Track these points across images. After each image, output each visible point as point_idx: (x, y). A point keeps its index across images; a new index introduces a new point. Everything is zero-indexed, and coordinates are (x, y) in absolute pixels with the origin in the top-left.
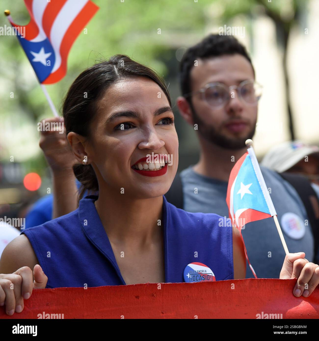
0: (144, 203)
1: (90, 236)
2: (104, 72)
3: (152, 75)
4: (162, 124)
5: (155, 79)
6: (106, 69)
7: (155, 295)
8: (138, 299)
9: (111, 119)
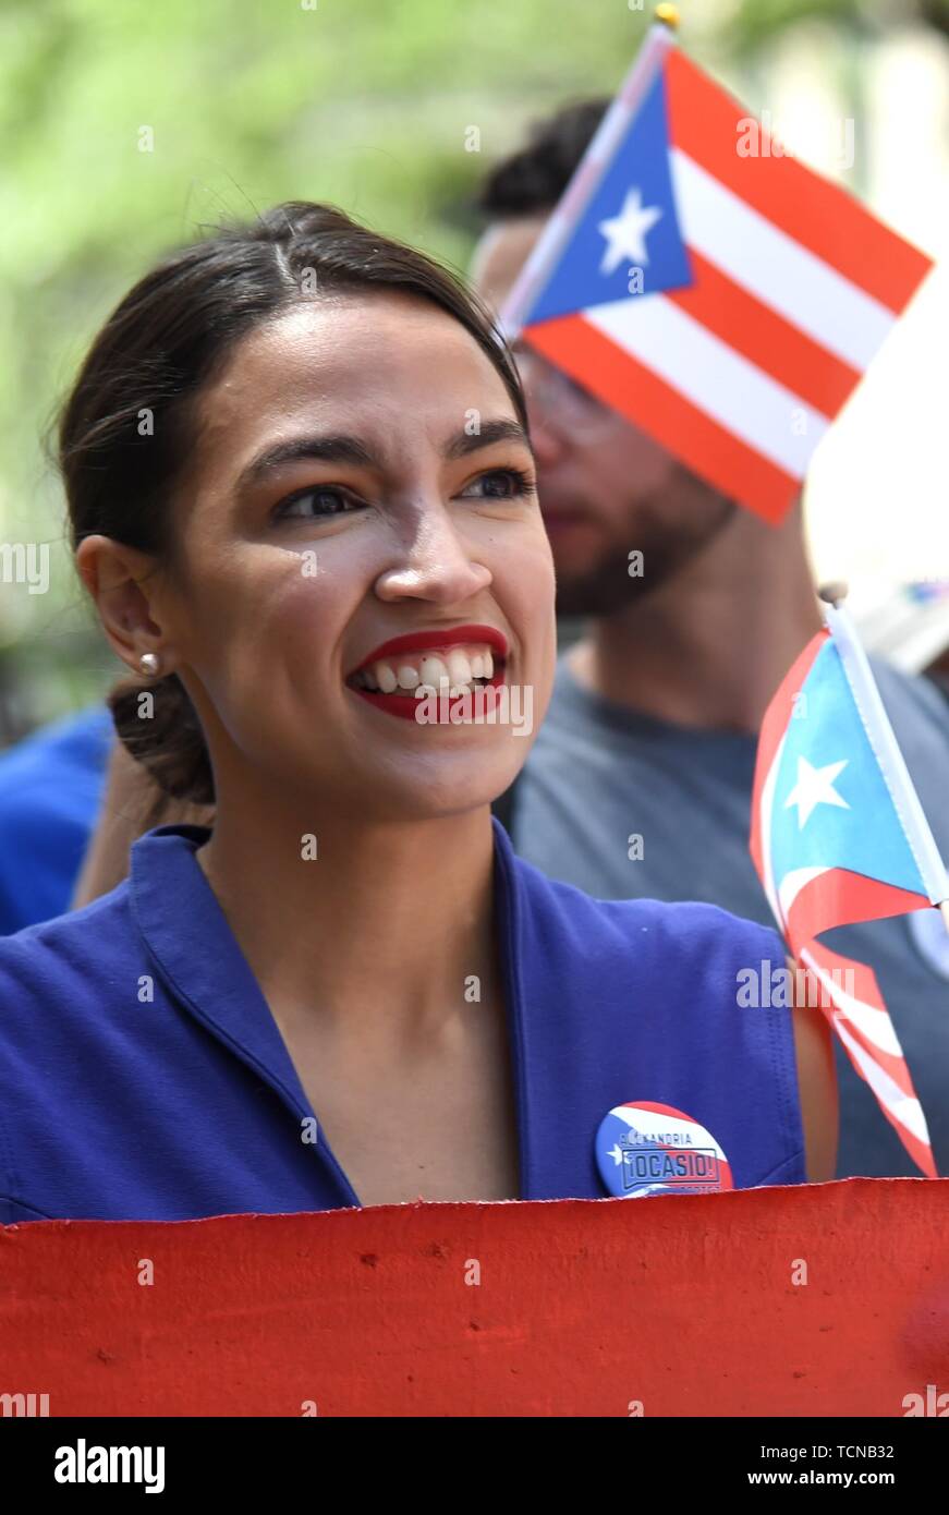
0: (412, 843)
1: (184, 990)
2: (233, 272)
3: (440, 284)
4: (480, 497)
5: (453, 302)
6: (243, 259)
7: (444, 1250)
8: (370, 1267)
9: (259, 470)
